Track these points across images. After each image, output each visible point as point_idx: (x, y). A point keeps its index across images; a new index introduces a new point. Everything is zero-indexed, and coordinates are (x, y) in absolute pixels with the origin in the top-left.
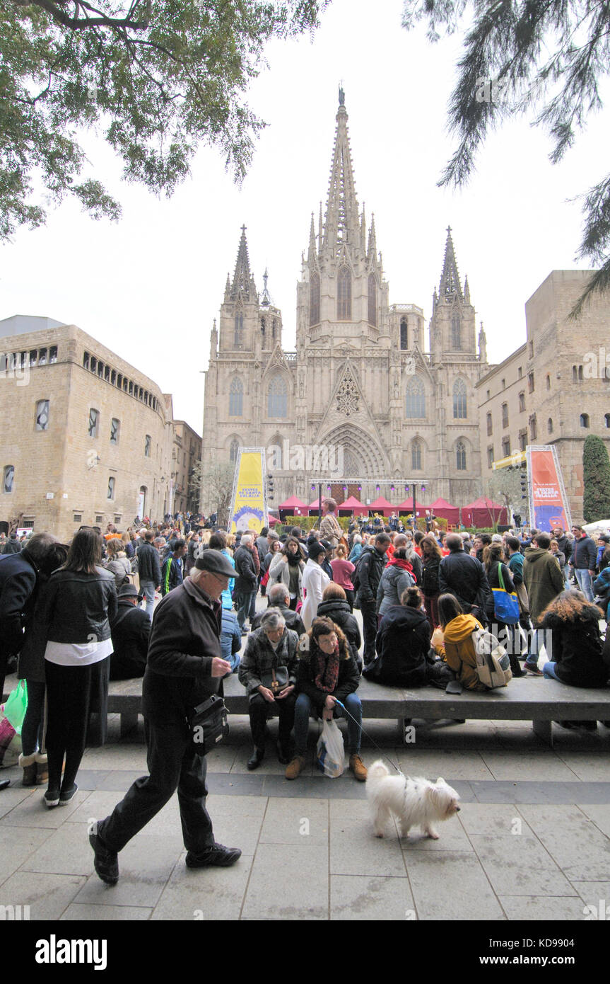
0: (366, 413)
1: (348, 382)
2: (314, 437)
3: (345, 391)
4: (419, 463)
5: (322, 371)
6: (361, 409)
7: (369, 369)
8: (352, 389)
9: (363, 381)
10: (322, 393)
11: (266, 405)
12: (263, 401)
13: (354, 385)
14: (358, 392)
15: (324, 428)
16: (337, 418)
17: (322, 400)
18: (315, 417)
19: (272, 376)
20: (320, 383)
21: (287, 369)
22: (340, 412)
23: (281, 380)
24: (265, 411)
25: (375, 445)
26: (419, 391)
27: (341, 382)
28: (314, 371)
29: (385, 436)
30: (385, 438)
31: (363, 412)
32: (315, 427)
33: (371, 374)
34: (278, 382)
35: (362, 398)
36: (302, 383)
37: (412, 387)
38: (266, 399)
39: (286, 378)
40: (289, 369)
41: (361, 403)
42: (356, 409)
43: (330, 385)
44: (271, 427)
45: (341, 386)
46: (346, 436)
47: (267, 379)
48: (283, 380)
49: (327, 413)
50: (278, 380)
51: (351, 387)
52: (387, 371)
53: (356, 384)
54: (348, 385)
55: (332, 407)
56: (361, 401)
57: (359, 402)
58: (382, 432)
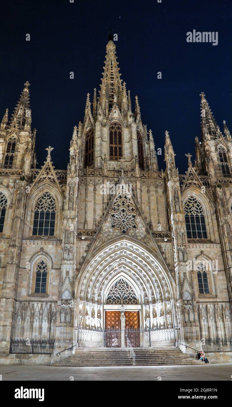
0: (144, 229)
2: (85, 254)
3: (120, 207)
4: (206, 286)
5: (95, 189)
6: (140, 225)
7: (145, 189)
8: (128, 206)
9: (139, 200)
10: (95, 211)
11: (31, 222)
12: (28, 217)
13: (129, 202)
14: (134, 210)
15: (96, 245)
16: (111, 234)
17: (94, 218)
18: (86, 234)
19: (40, 193)
20: (93, 202)
21: (56, 185)
22: (116, 229)
23: (50, 198)
24: (30, 228)
25: (156, 265)
26: (197, 212)
27: (116, 199)
28: (86, 189)
29: (167, 255)
30: (167, 257)
31: (141, 229)
32: (86, 244)
33: (147, 194)
34: (46, 201)
35: (140, 215)
36: (71, 194)
37: (190, 209)
38: (31, 215)
39: (55, 195)
40: (58, 185)
41: (138, 219)
42: (133, 226)
43: (103, 203)
44: (34, 244)
45: (115, 203)
46: (122, 259)
47: (34, 195)
48: (51, 199)
49: (101, 229)
50: (46, 198)
51: (127, 204)
52: (164, 191)
53: (132, 201)
54: (123, 202)
55: (105, 223)
56: (138, 218)
57: (136, 219)
58: (163, 251)
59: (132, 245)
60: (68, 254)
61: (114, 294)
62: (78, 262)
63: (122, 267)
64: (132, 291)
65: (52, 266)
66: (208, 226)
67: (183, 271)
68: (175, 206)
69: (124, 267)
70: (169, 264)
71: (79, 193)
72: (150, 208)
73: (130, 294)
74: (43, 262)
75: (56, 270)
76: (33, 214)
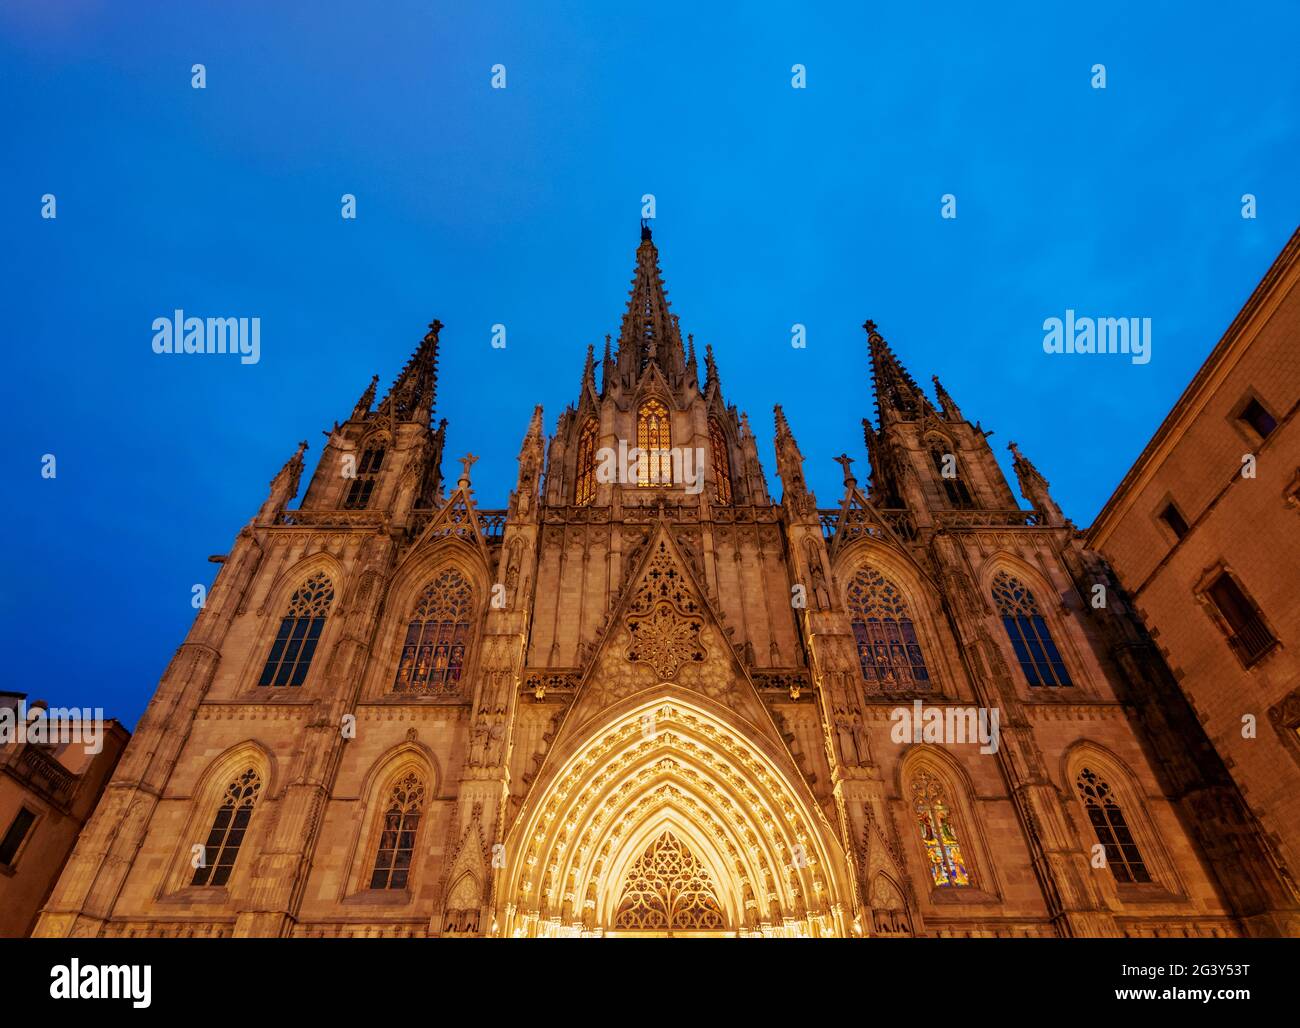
0: (726, 664)
1: (664, 578)
2: (542, 747)
3: (654, 602)
5: (586, 558)
6: (714, 652)
7: (727, 551)
8: (678, 597)
9: (711, 580)
10: (582, 615)
11: (393, 653)
12: (387, 637)
13: (682, 587)
14: (696, 607)
15: (581, 716)
16: (628, 681)
17: (580, 636)
18: (551, 682)
19: (432, 572)
20: (579, 590)
21: (477, 547)
22: (641, 663)
23: (457, 585)
24: (388, 670)
25: (771, 781)
26: (888, 609)
27: (642, 578)
28: (561, 558)
29: (805, 744)
30: (806, 751)
31: (716, 662)
32: (550, 714)
33: (733, 564)
34: (447, 591)
35: (712, 620)
36: (513, 568)
37: (865, 600)
38: (397, 633)
39: (474, 576)
40: (483, 547)
41: (709, 636)
42: (693, 655)
43: (609, 592)
44: (390, 718)
45: (641, 590)
46: (665, 760)
47: (413, 577)
48: (463, 585)
49: (596, 666)
50: (448, 585)
51: (673, 592)
52: (781, 555)
53: (688, 584)
54: (664, 587)
55: (611, 647)
56: (708, 630)
57: (702, 635)
58: (792, 729)
59: (693, 715)
60: (487, 747)
61: (641, 887)
62: (521, 774)
63: (668, 791)
64: (704, 877)
65: (438, 789)
66: (927, 650)
67: (860, 798)
68: (815, 590)
69: (672, 789)
70: (814, 774)
71: (541, 569)
72: (742, 604)
73: (696, 887)
74: (412, 775)
75: (447, 802)
76: (405, 630)
